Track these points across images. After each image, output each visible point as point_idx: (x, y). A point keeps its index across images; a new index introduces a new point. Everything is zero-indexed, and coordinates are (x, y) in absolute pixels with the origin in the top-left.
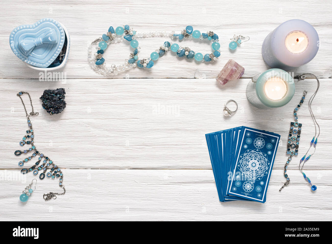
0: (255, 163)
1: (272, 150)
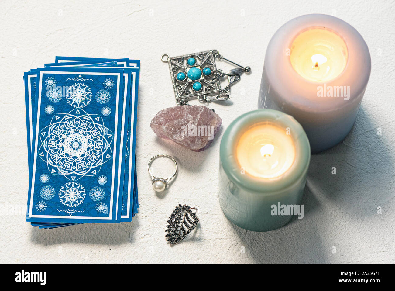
0: (74, 149)
1: (39, 186)
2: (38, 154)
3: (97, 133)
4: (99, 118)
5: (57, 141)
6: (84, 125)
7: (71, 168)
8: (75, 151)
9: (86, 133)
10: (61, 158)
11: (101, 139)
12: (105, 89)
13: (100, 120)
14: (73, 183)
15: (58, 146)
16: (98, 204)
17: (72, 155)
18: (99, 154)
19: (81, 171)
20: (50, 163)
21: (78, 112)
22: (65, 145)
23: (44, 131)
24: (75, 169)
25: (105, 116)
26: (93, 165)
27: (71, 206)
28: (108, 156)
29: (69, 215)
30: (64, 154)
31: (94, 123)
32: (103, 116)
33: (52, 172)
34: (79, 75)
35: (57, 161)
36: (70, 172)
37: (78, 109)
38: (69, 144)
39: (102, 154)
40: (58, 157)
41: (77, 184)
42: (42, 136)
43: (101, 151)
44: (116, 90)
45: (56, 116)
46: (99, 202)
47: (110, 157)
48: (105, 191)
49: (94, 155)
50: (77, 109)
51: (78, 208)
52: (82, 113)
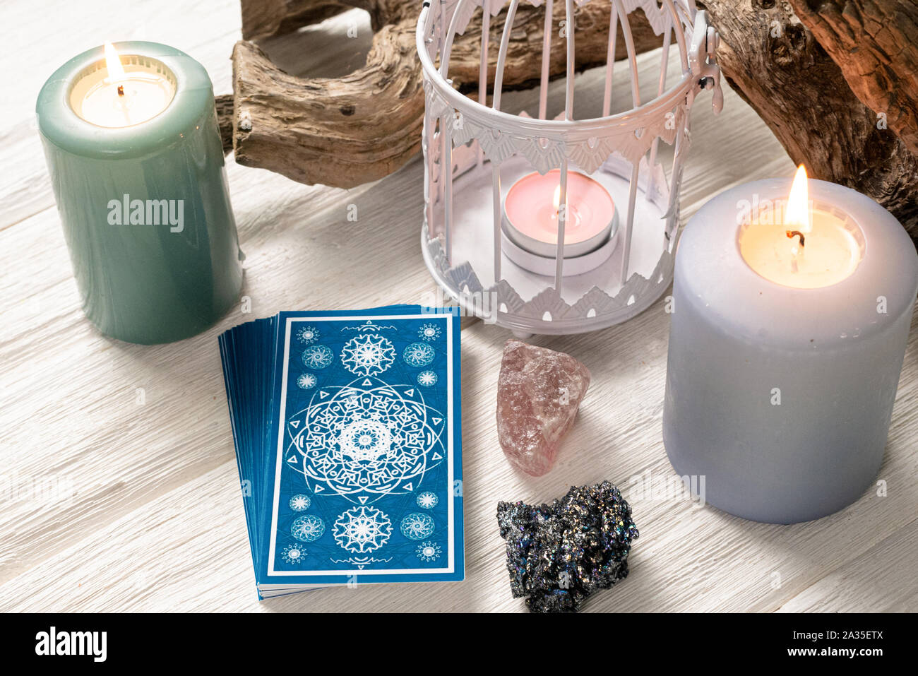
0: (362, 447)
2: (284, 460)
3: (409, 417)
4: (412, 391)
5: (324, 435)
6: (381, 405)
7: (356, 481)
8: (365, 451)
9: (386, 418)
10: (336, 464)
11: (420, 427)
12: (422, 341)
13: (416, 394)
14: (363, 508)
15: (327, 444)
16: (421, 544)
17: (358, 457)
18: (417, 455)
19: (379, 486)
20: (310, 475)
21: (367, 382)
22: (343, 441)
23: (296, 419)
24: (367, 483)
25: (426, 388)
26: (405, 475)
27: (362, 550)
28: (437, 457)
29: (358, 569)
30: (342, 457)
31: (403, 401)
32: (423, 388)
33: (316, 491)
34: (367, 321)
35: (327, 470)
36: (354, 488)
37: (368, 377)
38: (351, 440)
39: (424, 454)
40: (328, 463)
41: (371, 510)
42: (292, 428)
43: (422, 448)
44: (446, 341)
45: (322, 392)
46: (424, 540)
47: (440, 457)
48: (436, 520)
49: (406, 455)
50: (365, 378)
51: (376, 554)
52: (376, 384)
